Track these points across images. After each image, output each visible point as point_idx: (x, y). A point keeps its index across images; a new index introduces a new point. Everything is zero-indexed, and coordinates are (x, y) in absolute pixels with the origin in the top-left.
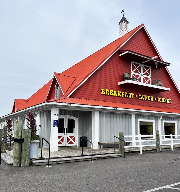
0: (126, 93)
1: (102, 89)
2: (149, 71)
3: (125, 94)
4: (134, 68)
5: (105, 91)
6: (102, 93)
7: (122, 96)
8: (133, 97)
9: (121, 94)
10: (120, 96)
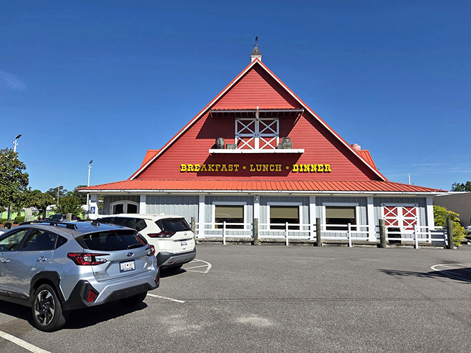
0: (224, 166)
1: (182, 165)
2: (274, 127)
3: (222, 167)
4: (240, 127)
5: (187, 167)
6: (182, 170)
7: (217, 170)
8: (236, 170)
9: (214, 168)
10: (213, 170)
